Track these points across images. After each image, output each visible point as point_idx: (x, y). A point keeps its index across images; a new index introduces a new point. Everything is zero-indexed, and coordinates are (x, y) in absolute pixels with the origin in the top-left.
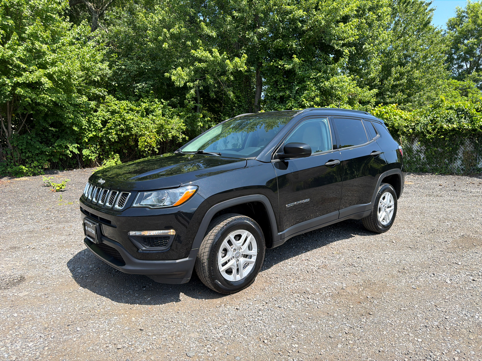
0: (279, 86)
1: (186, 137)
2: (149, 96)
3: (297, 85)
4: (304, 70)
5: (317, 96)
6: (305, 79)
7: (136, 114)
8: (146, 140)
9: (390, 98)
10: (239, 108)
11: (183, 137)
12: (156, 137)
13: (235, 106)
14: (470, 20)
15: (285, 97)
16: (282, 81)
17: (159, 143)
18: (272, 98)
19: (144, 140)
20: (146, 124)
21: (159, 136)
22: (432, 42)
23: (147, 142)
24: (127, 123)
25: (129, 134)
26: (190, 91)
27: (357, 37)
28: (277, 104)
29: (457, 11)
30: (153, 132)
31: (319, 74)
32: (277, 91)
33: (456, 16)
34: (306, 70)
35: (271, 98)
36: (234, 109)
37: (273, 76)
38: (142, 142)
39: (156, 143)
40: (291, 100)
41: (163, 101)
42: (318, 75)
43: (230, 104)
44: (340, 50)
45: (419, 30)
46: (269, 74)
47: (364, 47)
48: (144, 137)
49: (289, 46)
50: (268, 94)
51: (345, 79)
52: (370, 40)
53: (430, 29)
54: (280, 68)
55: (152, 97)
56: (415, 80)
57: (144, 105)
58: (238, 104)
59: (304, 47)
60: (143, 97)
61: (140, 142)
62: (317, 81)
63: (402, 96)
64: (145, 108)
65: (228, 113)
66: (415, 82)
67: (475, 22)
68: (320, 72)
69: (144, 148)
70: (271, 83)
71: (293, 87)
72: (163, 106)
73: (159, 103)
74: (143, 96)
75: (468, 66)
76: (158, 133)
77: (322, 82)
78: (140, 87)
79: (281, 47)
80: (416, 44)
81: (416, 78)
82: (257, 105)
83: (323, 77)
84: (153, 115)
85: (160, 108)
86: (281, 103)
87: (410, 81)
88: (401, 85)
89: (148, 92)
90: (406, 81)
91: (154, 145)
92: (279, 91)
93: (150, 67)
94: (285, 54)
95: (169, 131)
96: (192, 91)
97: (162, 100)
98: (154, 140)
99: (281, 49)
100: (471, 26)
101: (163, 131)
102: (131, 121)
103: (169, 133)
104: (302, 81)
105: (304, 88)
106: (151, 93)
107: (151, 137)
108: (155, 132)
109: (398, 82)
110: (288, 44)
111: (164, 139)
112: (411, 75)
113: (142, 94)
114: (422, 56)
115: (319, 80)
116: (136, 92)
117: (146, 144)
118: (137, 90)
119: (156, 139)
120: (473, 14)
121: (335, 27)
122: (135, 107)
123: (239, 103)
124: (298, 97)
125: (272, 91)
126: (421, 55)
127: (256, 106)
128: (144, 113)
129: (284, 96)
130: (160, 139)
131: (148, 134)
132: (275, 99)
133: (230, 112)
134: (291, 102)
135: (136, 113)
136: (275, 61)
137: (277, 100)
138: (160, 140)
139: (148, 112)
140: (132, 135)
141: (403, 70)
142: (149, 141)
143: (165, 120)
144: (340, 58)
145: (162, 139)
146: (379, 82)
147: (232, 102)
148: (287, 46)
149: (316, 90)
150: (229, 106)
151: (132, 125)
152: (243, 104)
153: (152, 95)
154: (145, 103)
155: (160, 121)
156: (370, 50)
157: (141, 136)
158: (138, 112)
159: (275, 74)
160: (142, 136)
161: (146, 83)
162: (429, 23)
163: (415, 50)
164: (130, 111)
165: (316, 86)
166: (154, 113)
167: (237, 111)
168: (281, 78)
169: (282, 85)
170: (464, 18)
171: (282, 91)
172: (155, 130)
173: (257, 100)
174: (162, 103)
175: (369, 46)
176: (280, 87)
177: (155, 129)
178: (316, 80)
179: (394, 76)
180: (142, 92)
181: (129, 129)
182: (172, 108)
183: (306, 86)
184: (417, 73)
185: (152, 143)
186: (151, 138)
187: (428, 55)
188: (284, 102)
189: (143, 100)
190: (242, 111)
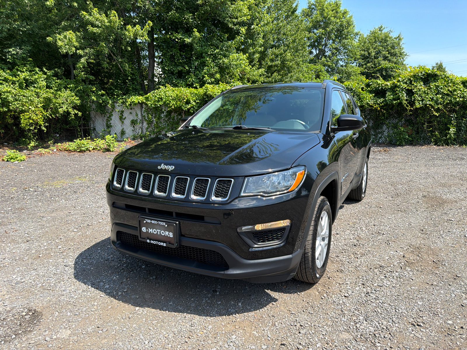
0: (176, 59)
1: (79, 113)
2: (27, 64)
3: (196, 61)
4: (201, 45)
5: (216, 72)
6: (203, 55)
7: (12, 86)
8: (30, 117)
9: (267, 78)
10: (132, 82)
11: (75, 113)
12: (43, 113)
13: (128, 79)
14: (318, 12)
15: (183, 72)
16: (179, 55)
17: (47, 120)
18: (170, 72)
19: (27, 117)
20: (30, 98)
21: (47, 111)
22: (299, 28)
23: (33, 120)
24: (4, 97)
25: (6, 110)
26: (80, 60)
27: (249, 17)
28: (176, 78)
29: (308, 3)
30: (39, 107)
31: (217, 51)
32: (174, 65)
33: (307, 7)
34: (203, 45)
35: (168, 72)
36: (127, 82)
37: (169, 49)
38: (26, 119)
39: (44, 120)
40: (191, 76)
41: (46, 71)
42: (215, 52)
43: (122, 77)
44: (233, 28)
45: (287, 17)
46: (165, 47)
47: (252, 27)
48: (28, 114)
49: (185, 19)
50: (166, 68)
51: (241, 57)
52: (257, 21)
53: (296, 16)
54: (177, 41)
55: (31, 65)
56: (287, 62)
57: (22, 75)
58: (131, 77)
59: (199, 22)
60: (18, 66)
61: (23, 119)
62: (215, 57)
63: (278, 76)
64: (24, 79)
65: (120, 86)
66: (286, 64)
67: (322, 14)
68: (218, 48)
69: (28, 127)
70: (167, 57)
71: (192, 62)
72: (46, 76)
73: (41, 73)
74: (18, 64)
75: (318, 52)
76: (44, 107)
77: (220, 59)
78: (13, 52)
79: (177, 19)
80: (287, 29)
81: (288, 61)
82: (151, 78)
83: (221, 54)
84: (34, 87)
85: (43, 79)
86: (179, 78)
87: (283, 62)
88: (276, 66)
89: (24, 59)
90: (280, 63)
91: (42, 123)
92: (176, 65)
93: (25, 29)
94: (181, 27)
95: (60, 105)
96: (83, 60)
97: (45, 69)
98: (41, 116)
99: (177, 21)
100: (320, 18)
101: (52, 106)
102: (8, 94)
103: (60, 108)
104: (200, 56)
105: (204, 64)
106: (29, 61)
107: (37, 113)
108: (41, 107)
109: (273, 64)
110: (184, 17)
111: (53, 116)
112: (284, 57)
113: (17, 61)
114: (291, 41)
115: (217, 57)
116: (9, 58)
117: (31, 121)
118: (10, 57)
119: (42, 115)
120: (320, 8)
121: (230, 4)
122: (11, 77)
123: (131, 75)
124: (198, 72)
125: (169, 65)
126: (290, 39)
127: (150, 80)
128: (23, 84)
129: (182, 70)
130: (48, 115)
131: (33, 109)
132: (172, 73)
133: (122, 86)
134: (192, 78)
135: (11, 84)
136: (172, 34)
137: (175, 75)
138: (48, 117)
139: (28, 84)
140: (10, 111)
141: (277, 51)
142: (34, 118)
143: (53, 93)
144: (237, 36)
145: (51, 115)
146: (257, 62)
147: (124, 75)
148: (183, 19)
149: (215, 67)
150: (121, 78)
151: (10, 99)
152: (136, 77)
153: (30, 63)
154: (23, 72)
155: (45, 94)
156: (257, 31)
157: (23, 112)
158: (14, 83)
159: (171, 47)
160: (26, 112)
161: (20, 49)
162: (295, 11)
163: (285, 34)
164: (4, 82)
165: (214, 62)
166: (35, 85)
167: (130, 85)
168: (177, 52)
169: (179, 59)
170: (314, 10)
171: (180, 65)
172: (41, 105)
173: (151, 74)
174: (45, 73)
175: (257, 27)
176: (177, 61)
177: (41, 103)
178: (213, 56)
179: (270, 57)
180: (17, 59)
181: (5, 103)
182: (57, 80)
183: (205, 62)
184: (289, 55)
185: (39, 120)
186: (37, 115)
187: (296, 40)
188: (182, 77)
189: (19, 69)
190: (136, 85)
